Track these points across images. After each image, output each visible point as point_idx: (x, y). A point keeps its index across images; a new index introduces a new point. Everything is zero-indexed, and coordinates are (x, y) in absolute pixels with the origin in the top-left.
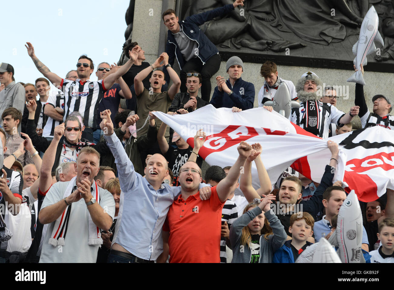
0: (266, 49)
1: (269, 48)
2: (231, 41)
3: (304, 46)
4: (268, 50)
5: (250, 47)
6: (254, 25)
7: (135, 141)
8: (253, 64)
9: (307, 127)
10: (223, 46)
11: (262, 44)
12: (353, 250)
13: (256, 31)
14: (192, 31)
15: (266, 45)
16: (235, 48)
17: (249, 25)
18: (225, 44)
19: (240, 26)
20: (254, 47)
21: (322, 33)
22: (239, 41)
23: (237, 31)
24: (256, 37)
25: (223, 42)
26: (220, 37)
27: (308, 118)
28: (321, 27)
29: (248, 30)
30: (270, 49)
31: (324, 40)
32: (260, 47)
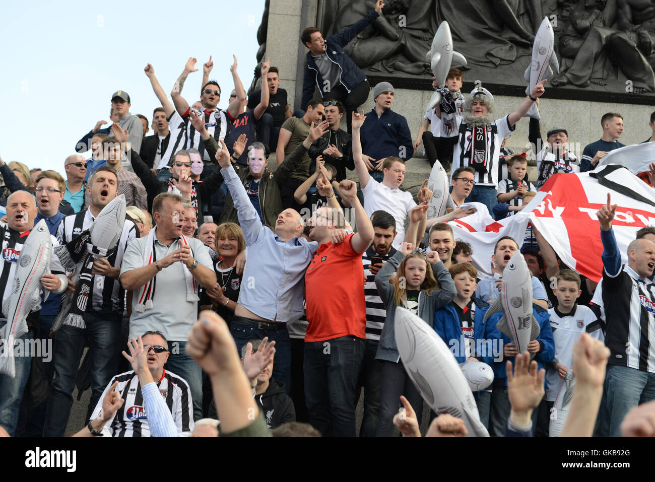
0: (423, 72)
1: (427, 71)
2: (382, 64)
3: (468, 69)
4: (425, 74)
5: (404, 70)
6: (408, 45)
7: (270, 178)
8: (408, 90)
9: (472, 163)
10: (372, 70)
11: (419, 67)
12: (519, 318)
13: (412, 51)
14: (334, 53)
15: (424, 68)
16: (386, 72)
17: (403, 44)
18: (374, 67)
19: (392, 46)
20: (409, 70)
21: (489, 54)
22: (391, 64)
23: (389, 51)
24: (412, 59)
25: (373, 64)
26: (369, 59)
27: (474, 152)
28: (487, 46)
29: (402, 51)
30: (427, 73)
31: (492, 62)
32: (416, 70)
